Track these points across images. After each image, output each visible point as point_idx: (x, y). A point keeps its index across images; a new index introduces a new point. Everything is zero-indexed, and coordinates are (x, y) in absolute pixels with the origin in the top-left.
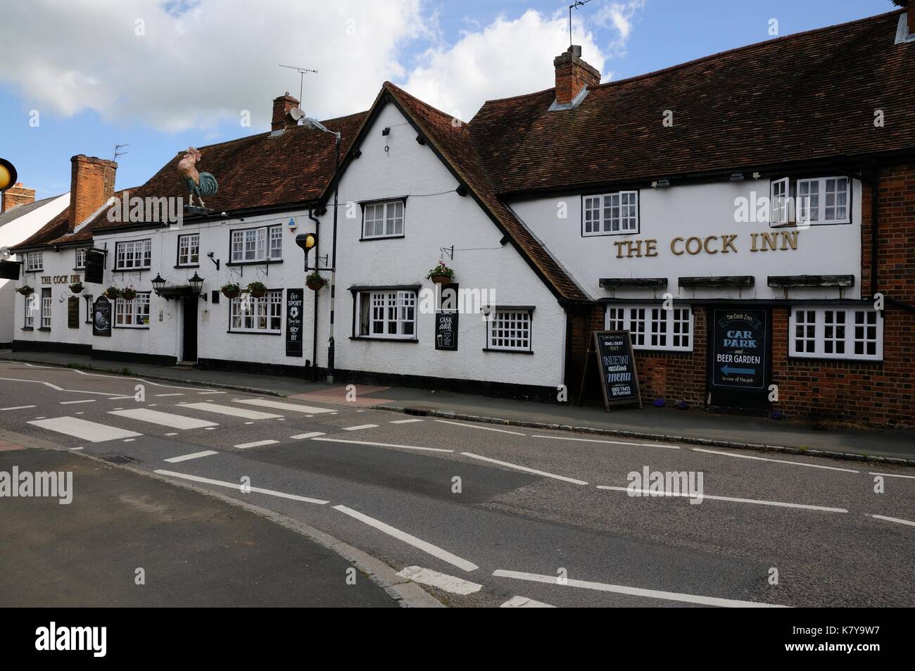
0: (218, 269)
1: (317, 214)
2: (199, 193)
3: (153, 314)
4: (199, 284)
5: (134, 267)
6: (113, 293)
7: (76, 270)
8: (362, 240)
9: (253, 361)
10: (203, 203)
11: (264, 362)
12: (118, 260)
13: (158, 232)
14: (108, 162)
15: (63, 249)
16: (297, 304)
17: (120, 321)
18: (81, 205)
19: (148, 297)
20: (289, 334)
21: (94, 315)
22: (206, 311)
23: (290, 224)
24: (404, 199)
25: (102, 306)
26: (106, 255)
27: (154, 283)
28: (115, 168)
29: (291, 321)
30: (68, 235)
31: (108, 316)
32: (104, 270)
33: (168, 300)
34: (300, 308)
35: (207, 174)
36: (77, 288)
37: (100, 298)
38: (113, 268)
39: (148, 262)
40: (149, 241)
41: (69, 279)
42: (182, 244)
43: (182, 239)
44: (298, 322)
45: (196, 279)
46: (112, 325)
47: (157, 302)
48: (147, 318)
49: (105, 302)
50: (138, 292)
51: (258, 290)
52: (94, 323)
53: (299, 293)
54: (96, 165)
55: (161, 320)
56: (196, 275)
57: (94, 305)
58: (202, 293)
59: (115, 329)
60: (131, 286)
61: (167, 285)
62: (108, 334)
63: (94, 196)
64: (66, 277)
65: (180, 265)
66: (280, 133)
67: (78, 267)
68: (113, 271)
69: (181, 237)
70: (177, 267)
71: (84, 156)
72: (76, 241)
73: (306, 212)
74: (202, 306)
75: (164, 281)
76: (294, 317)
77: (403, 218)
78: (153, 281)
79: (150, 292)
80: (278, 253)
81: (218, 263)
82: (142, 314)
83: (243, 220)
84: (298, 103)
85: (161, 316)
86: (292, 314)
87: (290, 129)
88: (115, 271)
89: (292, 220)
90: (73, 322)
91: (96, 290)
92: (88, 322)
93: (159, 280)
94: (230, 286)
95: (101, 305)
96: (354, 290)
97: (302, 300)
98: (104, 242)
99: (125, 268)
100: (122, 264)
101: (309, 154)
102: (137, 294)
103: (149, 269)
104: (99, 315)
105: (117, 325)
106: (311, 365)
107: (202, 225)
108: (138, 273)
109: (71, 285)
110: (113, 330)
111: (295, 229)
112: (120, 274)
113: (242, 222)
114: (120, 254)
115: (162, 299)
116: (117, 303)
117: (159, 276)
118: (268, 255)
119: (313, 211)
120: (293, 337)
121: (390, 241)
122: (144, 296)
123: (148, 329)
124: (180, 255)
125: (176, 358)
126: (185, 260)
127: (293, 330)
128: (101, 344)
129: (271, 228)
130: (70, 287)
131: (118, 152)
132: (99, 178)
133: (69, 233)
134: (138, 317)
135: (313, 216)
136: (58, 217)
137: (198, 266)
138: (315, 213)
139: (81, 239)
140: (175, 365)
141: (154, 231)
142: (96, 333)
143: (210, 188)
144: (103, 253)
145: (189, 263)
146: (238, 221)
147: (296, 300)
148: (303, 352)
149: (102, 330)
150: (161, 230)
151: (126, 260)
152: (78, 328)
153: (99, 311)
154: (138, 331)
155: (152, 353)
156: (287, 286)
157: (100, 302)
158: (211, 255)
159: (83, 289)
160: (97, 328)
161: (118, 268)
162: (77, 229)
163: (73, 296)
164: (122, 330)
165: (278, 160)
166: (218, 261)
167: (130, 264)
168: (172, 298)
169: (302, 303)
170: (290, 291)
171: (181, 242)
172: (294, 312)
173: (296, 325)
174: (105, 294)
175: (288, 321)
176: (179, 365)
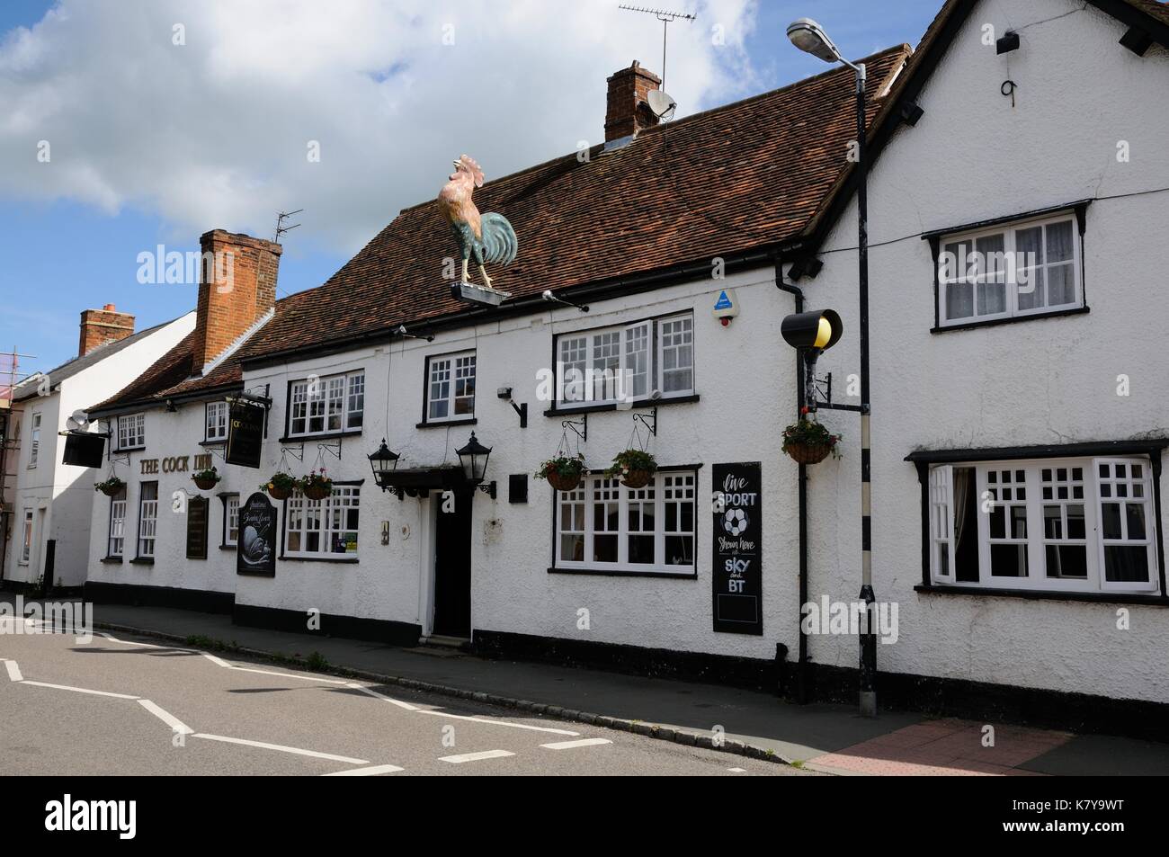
0: (524, 424)
1: (795, 275)
2: (480, 255)
3: (368, 530)
4: (480, 460)
5: (326, 431)
6: (282, 486)
7: (204, 444)
8: (937, 330)
9: (620, 641)
10: (488, 280)
11: (648, 645)
12: (292, 419)
13: (380, 355)
14: (266, 244)
15: (181, 406)
16: (744, 502)
17: (295, 545)
18: (216, 323)
19: (356, 492)
20: (720, 577)
21: (240, 534)
22: (494, 523)
23: (717, 308)
24: (1080, 209)
25: (258, 515)
26: (268, 409)
27: (375, 462)
28: (278, 255)
29: (725, 544)
30: (191, 381)
31: (269, 536)
32: (264, 441)
33: (401, 498)
34: (754, 513)
35: (498, 217)
36: (207, 480)
37: (256, 497)
38: (282, 435)
39: (356, 420)
40: (359, 374)
41: (191, 463)
42: (435, 376)
43: (435, 365)
44: (747, 545)
45: (474, 448)
46: (278, 553)
47: (377, 504)
48: (354, 538)
49: (263, 505)
50: (335, 483)
51: (638, 468)
52: (241, 549)
53: (749, 475)
54: (245, 249)
55: (386, 543)
56: (473, 440)
57: (242, 511)
58: (486, 482)
59: (282, 562)
60: (322, 470)
61: (402, 466)
62: (268, 571)
63: (240, 307)
64: (186, 459)
65: (429, 420)
66: (624, 143)
67: (209, 440)
68: (280, 440)
69: (432, 362)
70: (423, 426)
71: (224, 232)
72: (208, 388)
73: (769, 274)
74: (482, 509)
75: (395, 457)
76: (736, 532)
77: (1076, 261)
78: (372, 458)
79: (361, 483)
80: (680, 379)
81: (523, 411)
82: (343, 530)
83: (586, 310)
84: (658, 83)
85: (386, 533)
86: (728, 526)
87: (648, 132)
88: (285, 440)
89: (723, 296)
90: (197, 548)
91: (245, 482)
92: (224, 547)
93: (384, 454)
94: (562, 462)
95: (257, 512)
96: (923, 462)
97: (758, 489)
98: (264, 382)
99: (307, 433)
100: (300, 426)
101: (718, 165)
102: (334, 487)
103: (359, 433)
104: (250, 532)
105: (288, 554)
106: (794, 655)
107: (482, 330)
108: (336, 442)
109: (197, 473)
110: (278, 564)
111: (730, 318)
112: (297, 446)
113: (584, 314)
114: (296, 406)
115: (389, 497)
116: (289, 508)
117: (384, 447)
118: (655, 386)
119: (786, 269)
120: (735, 585)
121: (1033, 325)
122: (347, 492)
123: (355, 561)
124: (429, 400)
125: (420, 627)
126: (441, 409)
127: (732, 565)
128: (253, 592)
129: (661, 323)
130: (194, 478)
131: (283, 226)
132: (250, 272)
133: (194, 375)
134: (335, 536)
135: (787, 281)
136: (174, 351)
137: (474, 422)
138: (790, 274)
139: (215, 384)
140: (417, 644)
141: (369, 352)
142: (243, 570)
143: (501, 248)
144: (262, 405)
145: (452, 416)
146: (574, 312)
147: (740, 491)
148: (766, 622)
149: (258, 565)
150: (386, 349)
151: (308, 417)
152: (206, 558)
153: (250, 524)
154: (333, 566)
155: (363, 614)
156: (710, 458)
157: (253, 505)
158: (506, 395)
159: (218, 480)
160: (245, 560)
161: (291, 435)
162: (208, 369)
163: (199, 497)
164: (298, 564)
165: (642, 187)
166: (524, 406)
167: (317, 424)
168: (412, 494)
169: (758, 499)
170: (720, 472)
171: (431, 372)
172: (735, 522)
173: (742, 555)
174: (266, 487)
175: (716, 545)
176: (427, 644)
